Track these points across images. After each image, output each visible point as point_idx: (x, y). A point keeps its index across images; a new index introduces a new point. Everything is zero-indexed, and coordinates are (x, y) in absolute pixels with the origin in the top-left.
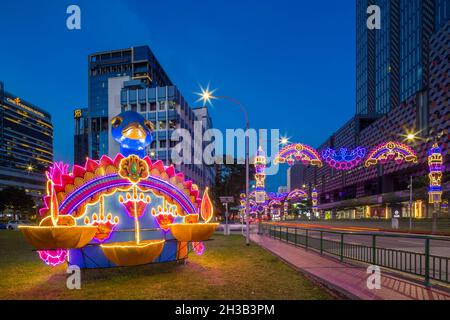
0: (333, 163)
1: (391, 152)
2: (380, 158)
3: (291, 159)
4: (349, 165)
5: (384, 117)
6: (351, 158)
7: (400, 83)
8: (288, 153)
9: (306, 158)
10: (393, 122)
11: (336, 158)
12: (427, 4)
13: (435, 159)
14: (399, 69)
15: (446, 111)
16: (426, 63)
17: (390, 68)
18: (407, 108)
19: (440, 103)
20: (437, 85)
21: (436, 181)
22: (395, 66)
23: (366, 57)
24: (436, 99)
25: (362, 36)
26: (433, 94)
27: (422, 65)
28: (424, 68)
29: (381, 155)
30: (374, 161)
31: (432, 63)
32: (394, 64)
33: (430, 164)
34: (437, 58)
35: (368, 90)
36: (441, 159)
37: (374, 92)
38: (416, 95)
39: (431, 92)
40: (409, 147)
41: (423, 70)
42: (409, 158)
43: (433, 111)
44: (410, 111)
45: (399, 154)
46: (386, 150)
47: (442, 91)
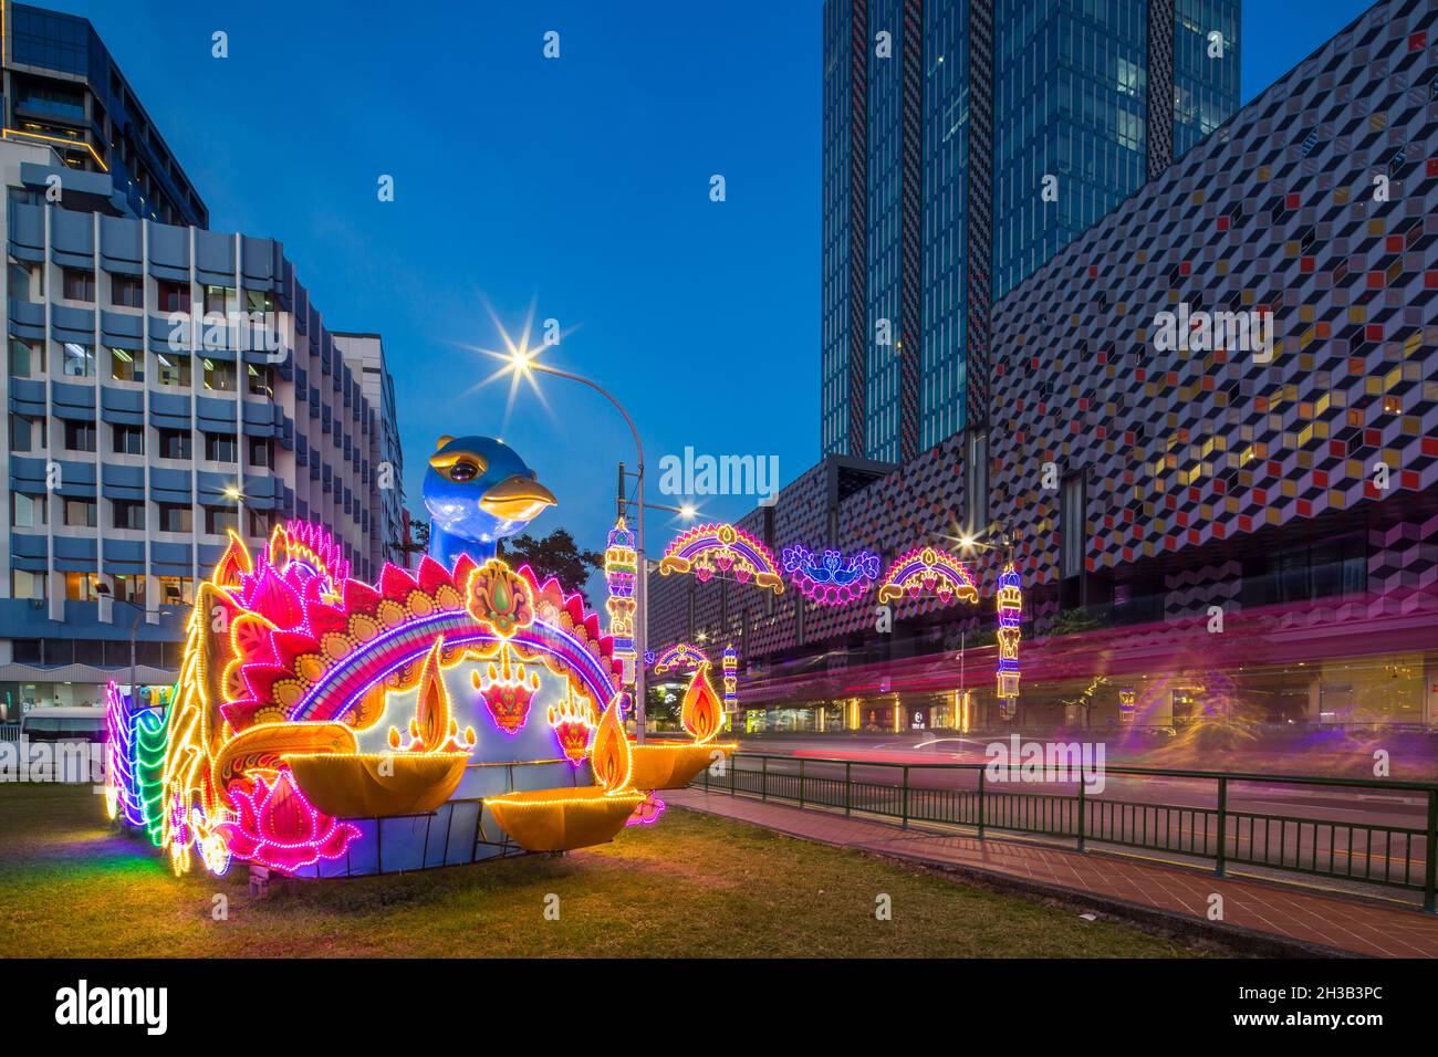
0: (808, 585)
1: (929, 574)
2: (908, 586)
3: (706, 565)
4: (844, 593)
5: (895, 476)
6: (848, 577)
7: (921, 390)
8: (699, 546)
9: (745, 566)
10: (917, 491)
11: (815, 574)
12: (978, 209)
13: (1009, 597)
14: (919, 353)
15: (1019, 486)
16: (974, 353)
17: (899, 345)
18: (945, 462)
19: (1009, 467)
20: (1004, 424)
21: (1010, 649)
22: (911, 342)
23: (845, 296)
24: (1003, 454)
25: (837, 239)
26: (996, 442)
27: (967, 357)
28: (971, 363)
29: (910, 577)
30: (896, 591)
31: (995, 369)
32: (909, 336)
33: (1000, 608)
34: (1005, 360)
35: (851, 389)
36: (1019, 601)
37: (864, 397)
38: (962, 436)
39: (993, 436)
40: (964, 565)
41: (969, 370)
42: (963, 592)
43: (995, 482)
44: (952, 472)
45: (945, 579)
46: (919, 565)
47: (1013, 441)
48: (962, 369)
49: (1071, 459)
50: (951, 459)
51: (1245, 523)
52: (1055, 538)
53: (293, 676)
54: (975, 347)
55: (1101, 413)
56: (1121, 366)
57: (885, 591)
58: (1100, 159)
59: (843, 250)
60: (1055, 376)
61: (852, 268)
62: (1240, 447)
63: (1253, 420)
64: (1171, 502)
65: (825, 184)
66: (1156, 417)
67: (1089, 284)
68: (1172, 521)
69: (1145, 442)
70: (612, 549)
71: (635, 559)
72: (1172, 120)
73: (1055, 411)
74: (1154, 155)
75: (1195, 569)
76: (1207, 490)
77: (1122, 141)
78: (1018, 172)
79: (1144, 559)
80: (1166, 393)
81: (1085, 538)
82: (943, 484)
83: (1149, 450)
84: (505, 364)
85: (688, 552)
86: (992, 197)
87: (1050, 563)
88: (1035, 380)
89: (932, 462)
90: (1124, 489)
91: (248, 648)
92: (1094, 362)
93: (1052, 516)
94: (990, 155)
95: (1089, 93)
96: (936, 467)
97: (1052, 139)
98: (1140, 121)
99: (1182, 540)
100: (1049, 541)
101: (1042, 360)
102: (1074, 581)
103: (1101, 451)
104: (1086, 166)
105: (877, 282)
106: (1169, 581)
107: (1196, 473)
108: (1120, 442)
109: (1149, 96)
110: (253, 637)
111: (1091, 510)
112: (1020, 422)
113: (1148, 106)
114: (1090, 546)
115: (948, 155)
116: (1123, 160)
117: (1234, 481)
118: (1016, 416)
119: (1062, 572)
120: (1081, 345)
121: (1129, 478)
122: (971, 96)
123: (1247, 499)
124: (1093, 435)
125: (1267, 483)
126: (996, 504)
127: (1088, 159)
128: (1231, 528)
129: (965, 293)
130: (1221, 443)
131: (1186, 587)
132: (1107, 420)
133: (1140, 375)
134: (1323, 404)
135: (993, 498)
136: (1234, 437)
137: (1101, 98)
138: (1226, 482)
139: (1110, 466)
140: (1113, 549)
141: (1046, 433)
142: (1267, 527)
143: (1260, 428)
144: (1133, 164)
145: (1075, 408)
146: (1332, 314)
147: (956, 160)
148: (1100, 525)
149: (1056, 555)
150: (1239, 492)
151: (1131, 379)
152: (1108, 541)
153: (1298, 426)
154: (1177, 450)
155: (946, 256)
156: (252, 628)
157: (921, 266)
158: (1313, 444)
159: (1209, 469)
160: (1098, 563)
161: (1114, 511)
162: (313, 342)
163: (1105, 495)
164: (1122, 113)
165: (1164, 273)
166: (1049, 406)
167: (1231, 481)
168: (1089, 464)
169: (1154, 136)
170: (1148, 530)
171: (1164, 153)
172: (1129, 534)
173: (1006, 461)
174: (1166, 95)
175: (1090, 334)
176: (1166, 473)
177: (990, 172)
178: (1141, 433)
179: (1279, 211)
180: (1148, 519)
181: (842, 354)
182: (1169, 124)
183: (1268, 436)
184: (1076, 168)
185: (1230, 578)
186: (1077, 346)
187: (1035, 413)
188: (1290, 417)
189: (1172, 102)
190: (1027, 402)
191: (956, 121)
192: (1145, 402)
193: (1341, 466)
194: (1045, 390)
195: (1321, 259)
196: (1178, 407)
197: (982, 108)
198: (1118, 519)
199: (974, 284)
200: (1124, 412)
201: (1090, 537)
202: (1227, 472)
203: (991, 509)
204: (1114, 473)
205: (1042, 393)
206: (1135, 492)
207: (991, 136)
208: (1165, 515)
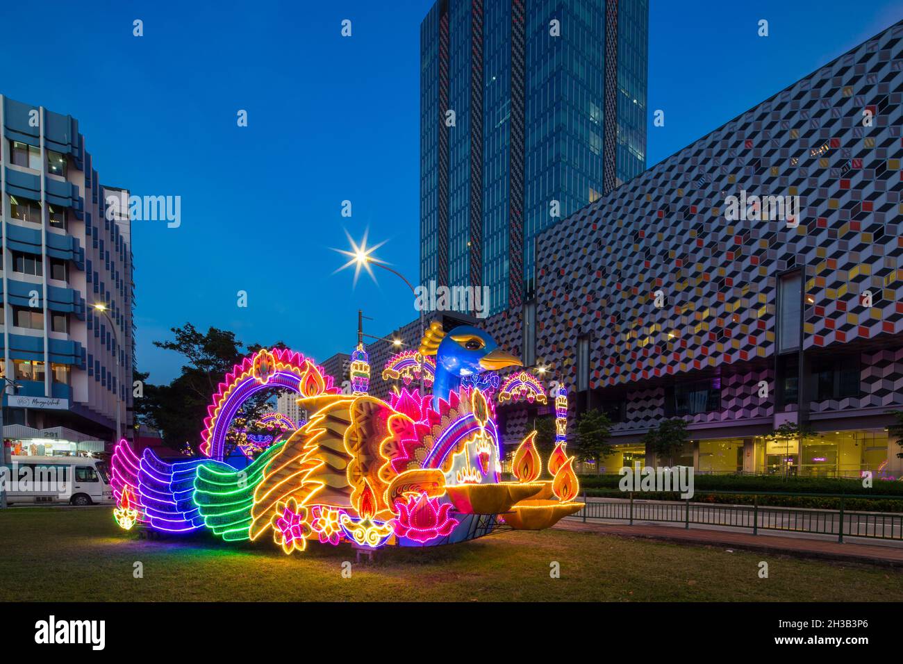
1: (524, 387)
2: (513, 393)
3: (408, 375)
7: (482, 272)
8: (404, 364)
9: (429, 377)
12: (516, 171)
13: (561, 402)
14: (481, 250)
15: (554, 339)
16: (513, 256)
17: (469, 244)
18: (511, 320)
19: (548, 327)
20: (545, 303)
21: (562, 430)
22: (476, 243)
23: (435, 209)
24: (544, 320)
25: (430, 172)
26: (541, 312)
27: (509, 257)
28: (511, 262)
29: (514, 388)
30: (507, 396)
31: (540, 271)
32: (474, 240)
33: (557, 407)
34: (546, 267)
35: (439, 266)
36: (566, 404)
37: (447, 272)
38: (521, 306)
39: (539, 309)
40: (541, 383)
41: (510, 265)
42: (540, 398)
43: (540, 335)
44: (514, 327)
45: (531, 390)
46: (519, 382)
47: (550, 313)
48: (506, 264)
49: (582, 327)
50: (514, 319)
51: (670, 369)
52: (574, 369)
53: (423, 446)
54: (514, 252)
55: (598, 305)
56: (609, 280)
57: (501, 396)
58: (581, 157)
59: (434, 180)
60: (574, 280)
61: (439, 192)
62: (667, 330)
63: (674, 317)
64: (634, 355)
65: (422, 137)
66: (627, 310)
67: (592, 233)
68: (634, 366)
69: (621, 322)
70: (354, 362)
71: (369, 370)
72: (615, 142)
73: (573, 300)
74: (607, 159)
75: (642, 391)
76: (652, 351)
77: (592, 148)
78: (539, 155)
79: (620, 384)
80: (632, 298)
81: (590, 371)
82: (509, 333)
83: (623, 327)
84: (351, 258)
85: (398, 367)
86: (524, 166)
87: (571, 383)
88: (563, 281)
89: (503, 320)
90: (610, 346)
91: (397, 432)
92: (594, 276)
93: (572, 356)
94: (523, 142)
95: (576, 119)
96: (505, 323)
97: (558, 140)
98: (601, 140)
99: (639, 376)
100: (570, 371)
101: (567, 270)
102: (584, 394)
103: (598, 325)
104: (574, 160)
105: (455, 204)
106: (629, 396)
107: (646, 341)
108: (608, 321)
109: (605, 127)
110: (400, 426)
111: (593, 356)
112: (554, 303)
113: (604, 132)
114: (593, 375)
115: (498, 136)
116: (592, 159)
117: (665, 348)
118: (552, 299)
119: (577, 388)
120: (588, 265)
121: (613, 340)
122: (512, 105)
123: (671, 358)
124: (593, 316)
125: (680, 350)
126: (540, 347)
127: (576, 156)
128: (663, 371)
129: (508, 219)
130: (658, 327)
131: (637, 400)
132: (601, 308)
133: (619, 286)
134: (706, 314)
135: (539, 344)
136: (665, 325)
137: (582, 123)
138: (661, 348)
139: (603, 333)
140: (604, 377)
141: (569, 311)
142: (680, 372)
143: (677, 322)
144: (597, 163)
145: (584, 300)
146: (711, 269)
147: (503, 140)
148: (597, 364)
149: (574, 379)
150: (667, 354)
151: (614, 288)
152: (602, 373)
153: (695, 323)
154: (637, 328)
155: (497, 196)
156: (400, 420)
157: (482, 198)
158: (701, 333)
159: (653, 341)
160: (597, 384)
161: (605, 357)
162: (94, 194)
163: (600, 349)
164: (592, 133)
165: (631, 234)
166: (571, 296)
167: (663, 347)
168: (591, 330)
169: (607, 149)
170: (622, 369)
171: (612, 160)
172: (612, 371)
173: (546, 324)
174: (613, 127)
175: (593, 260)
176: (632, 340)
177: (523, 152)
178: (619, 317)
179: (687, 213)
180: (622, 363)
181: (433, 244)
182: (614, 144)
183: (681, 327)
184: (570, 159)
185: (658, 397)
186: (585, 266)
187: (563, 299)
188: (691, 318)
189: (616, 132)
190: (558, 292)
191: (504, 116)
192: (621, 301)
193: (714, 345)
194: (568, 287)
195: (707, 240)
196: (638, 306)
197: (518, 113)
198: (607, 362)
199: (514, 215)
200: (611, 305)
201: (592, 370)
202: (661, 343)
203: (538, 350)
204: (605, 337)
205: (567, 288)
206: (615, 349)
207: (523, 131)
208: (631, 362)
